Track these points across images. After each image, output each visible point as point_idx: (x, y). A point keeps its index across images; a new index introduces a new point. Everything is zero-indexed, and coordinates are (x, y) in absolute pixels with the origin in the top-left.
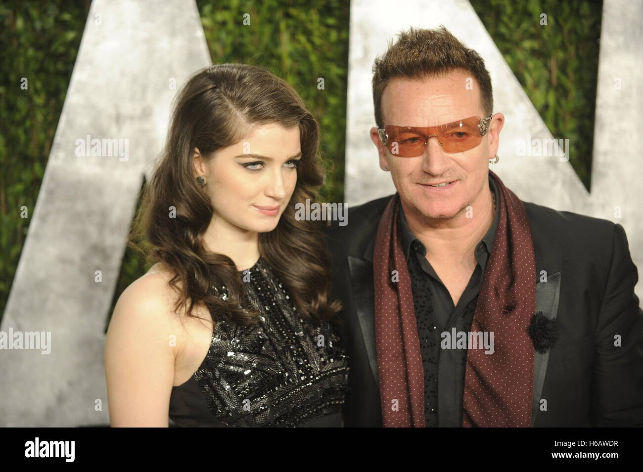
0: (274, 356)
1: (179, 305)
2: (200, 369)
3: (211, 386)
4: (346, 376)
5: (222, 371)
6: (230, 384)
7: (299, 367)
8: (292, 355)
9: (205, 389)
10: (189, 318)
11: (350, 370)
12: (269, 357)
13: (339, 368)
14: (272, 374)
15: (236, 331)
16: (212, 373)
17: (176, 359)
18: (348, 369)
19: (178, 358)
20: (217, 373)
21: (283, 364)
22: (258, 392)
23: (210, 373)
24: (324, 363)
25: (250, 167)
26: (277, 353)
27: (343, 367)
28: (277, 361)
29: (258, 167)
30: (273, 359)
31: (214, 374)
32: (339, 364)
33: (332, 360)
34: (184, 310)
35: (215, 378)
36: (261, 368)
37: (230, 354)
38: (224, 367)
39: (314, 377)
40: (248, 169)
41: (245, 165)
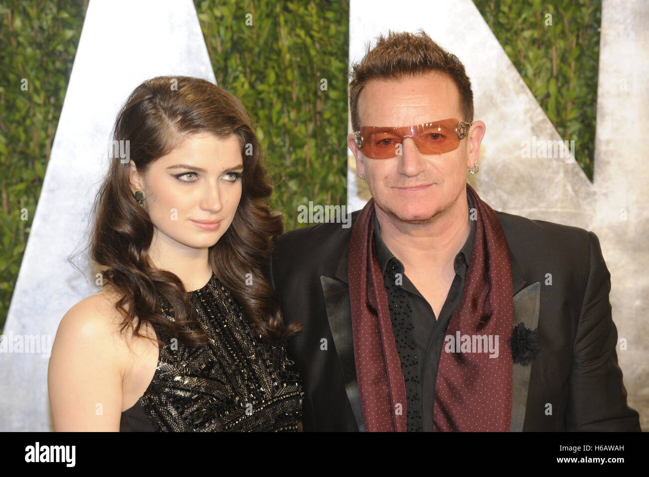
0: (224, 380)
1: (125, 324)
2: (145, 394)
3: (157, 412)
4: (301, 401)
5: (169, 396)
6: (177, 409)
7: (250, 391)
8: (243, 379)
9: (152, 415)
10: (136, 338)
11: (303, 395)
12: (219, 381)
13: (292, 392)
14: (221, 399)
15: (183, 354)
16: (159, 398)
17: (123, 382)
18: (302, 394)
19: (124, 379)
20: (164, 398)
21: (233, 389)
22: (206, 417)
23: (156, 398)
24: (277, 387)
25: (185, 178)
26: (227, 377)
27: (296, 391)
28: (227, 385)
29: (193, 177)
30: (223, 383)
31: (160, 400)
32: (292, 388)
33: (285, 385)
34: (130, 331)
35: (161, 404)
36: (209, 393)
37: (178, 378)
38: (171, 391)
39: (266, 402)
40: (180, 180)
41: (178, 176)
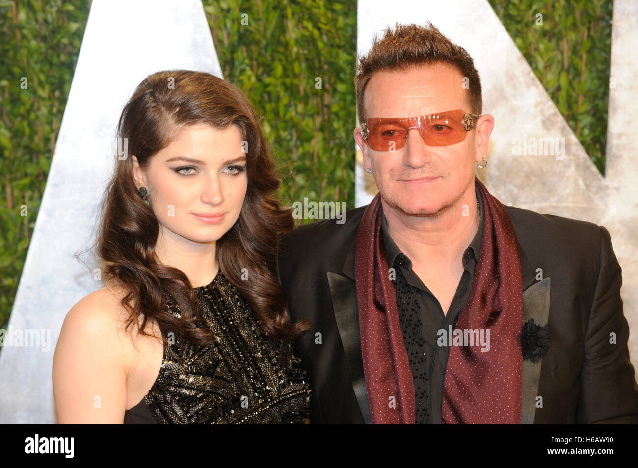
0: (229, 378)
1: (130, 321)
2: (150, 392)
3: (162, 410)
4: (308, 399)
5: (174, 394)
6: (182, 407)
7: (255, 389)
8: (249, 378)
9: (156, 414)
10: (141, 336)
11: (310, 393)
12: (224, 379)
13: (299, 391)
14: (226, 397)
15: (188, 352)
16: (163, 395)
17: (127, 379)
18: (309, 392)
19: (128, 377)
20: (169, 397)
21: (239, 387)
22: (212, 416)
23: (161, 397)
24: (283, 385)
25: (182, 172)
26: (232, 375)
27: (303, 389)
28: (232, 383)
29: (193, 171)
30: (228, 381)
31: (165, 398)
32: (299, 386)
33: (291, 383)
34: (136, 328)
35: (166, 402)
36: (214, 391)
37: (182, 377)
38: (176, 390)
39: (272, 400)
40: (180, 174)
41: (177, 170)
